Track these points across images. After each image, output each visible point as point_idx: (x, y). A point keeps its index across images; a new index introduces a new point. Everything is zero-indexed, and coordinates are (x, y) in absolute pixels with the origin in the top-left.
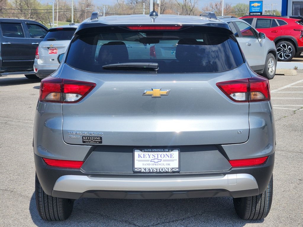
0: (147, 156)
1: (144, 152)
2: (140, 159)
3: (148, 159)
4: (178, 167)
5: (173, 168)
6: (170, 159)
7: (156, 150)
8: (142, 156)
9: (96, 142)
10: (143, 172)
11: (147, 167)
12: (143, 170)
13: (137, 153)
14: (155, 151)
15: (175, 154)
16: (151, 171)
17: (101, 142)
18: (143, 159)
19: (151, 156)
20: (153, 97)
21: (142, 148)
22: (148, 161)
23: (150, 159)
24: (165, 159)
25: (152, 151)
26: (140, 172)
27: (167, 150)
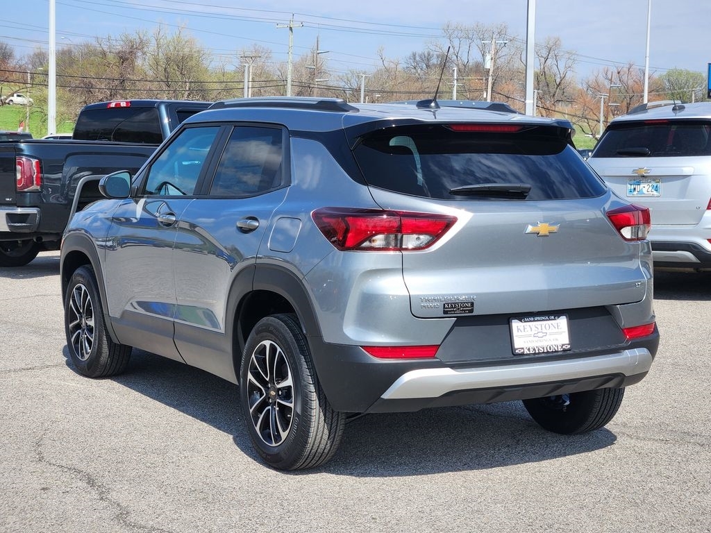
0: (528, 329)
1: (525, 322)
2: (520, 333)
3: (530, 333)
4: (568, 342)
5: (563, 345)
6: (556, 330)
7: (539, 318)
8: (522, 328)
9: (465, 310)
10: (527, 354)
11: (531, 345)
12: (526, 352)
13: (516, 324)
14: (538, 320)
15: (563, 322)
16: (537, 352)
17: (471, 311)
18: (523, 333)
19: (534, 328)
20: (540, 236)
21: (521, 316)
22: (530, 336)
23: (533, 333)
24: (550, 331)
25: (534, 321)
26: (523, 354)
27: (553, 317)
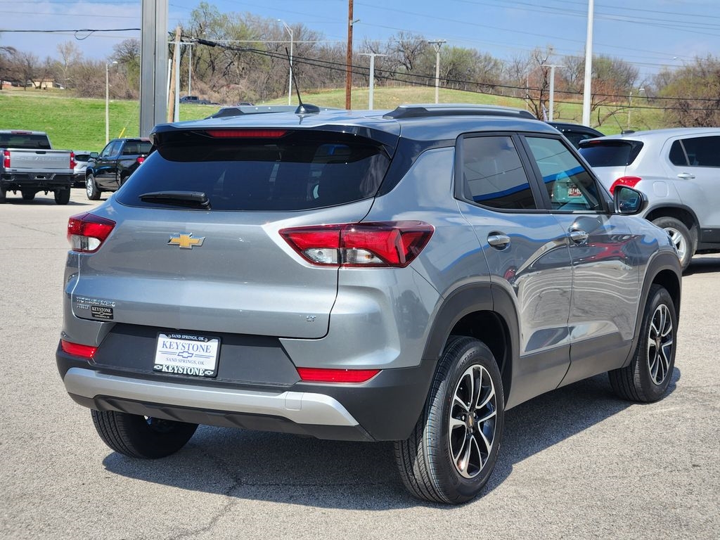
0: (175, 346)
1: (172, 338)
2: (165, 349)
3: (175, 350)
4: (213, 369)
5: (206, 370)
6: (205, 354)
7: (187, 337)
8: (168, 345)
9: (107, 316)
10: (165, 372)
11: (171, 364)
12: (165, 369)
13: (162, 339)
14: (185, 339)
15: (214, 345)
16: (176, 372)
17: (112, 317)
18: (168, 350)
19: (180, 347)
20: (181, 248)
21: (169, 332)
22: (173, 353)
23: (178, 351)
24: (197, 353)
25: (181, 339)
26: (160, 371)
27: (202, 339)
